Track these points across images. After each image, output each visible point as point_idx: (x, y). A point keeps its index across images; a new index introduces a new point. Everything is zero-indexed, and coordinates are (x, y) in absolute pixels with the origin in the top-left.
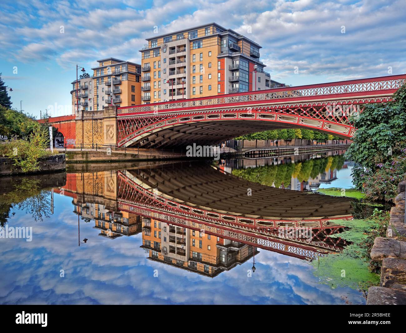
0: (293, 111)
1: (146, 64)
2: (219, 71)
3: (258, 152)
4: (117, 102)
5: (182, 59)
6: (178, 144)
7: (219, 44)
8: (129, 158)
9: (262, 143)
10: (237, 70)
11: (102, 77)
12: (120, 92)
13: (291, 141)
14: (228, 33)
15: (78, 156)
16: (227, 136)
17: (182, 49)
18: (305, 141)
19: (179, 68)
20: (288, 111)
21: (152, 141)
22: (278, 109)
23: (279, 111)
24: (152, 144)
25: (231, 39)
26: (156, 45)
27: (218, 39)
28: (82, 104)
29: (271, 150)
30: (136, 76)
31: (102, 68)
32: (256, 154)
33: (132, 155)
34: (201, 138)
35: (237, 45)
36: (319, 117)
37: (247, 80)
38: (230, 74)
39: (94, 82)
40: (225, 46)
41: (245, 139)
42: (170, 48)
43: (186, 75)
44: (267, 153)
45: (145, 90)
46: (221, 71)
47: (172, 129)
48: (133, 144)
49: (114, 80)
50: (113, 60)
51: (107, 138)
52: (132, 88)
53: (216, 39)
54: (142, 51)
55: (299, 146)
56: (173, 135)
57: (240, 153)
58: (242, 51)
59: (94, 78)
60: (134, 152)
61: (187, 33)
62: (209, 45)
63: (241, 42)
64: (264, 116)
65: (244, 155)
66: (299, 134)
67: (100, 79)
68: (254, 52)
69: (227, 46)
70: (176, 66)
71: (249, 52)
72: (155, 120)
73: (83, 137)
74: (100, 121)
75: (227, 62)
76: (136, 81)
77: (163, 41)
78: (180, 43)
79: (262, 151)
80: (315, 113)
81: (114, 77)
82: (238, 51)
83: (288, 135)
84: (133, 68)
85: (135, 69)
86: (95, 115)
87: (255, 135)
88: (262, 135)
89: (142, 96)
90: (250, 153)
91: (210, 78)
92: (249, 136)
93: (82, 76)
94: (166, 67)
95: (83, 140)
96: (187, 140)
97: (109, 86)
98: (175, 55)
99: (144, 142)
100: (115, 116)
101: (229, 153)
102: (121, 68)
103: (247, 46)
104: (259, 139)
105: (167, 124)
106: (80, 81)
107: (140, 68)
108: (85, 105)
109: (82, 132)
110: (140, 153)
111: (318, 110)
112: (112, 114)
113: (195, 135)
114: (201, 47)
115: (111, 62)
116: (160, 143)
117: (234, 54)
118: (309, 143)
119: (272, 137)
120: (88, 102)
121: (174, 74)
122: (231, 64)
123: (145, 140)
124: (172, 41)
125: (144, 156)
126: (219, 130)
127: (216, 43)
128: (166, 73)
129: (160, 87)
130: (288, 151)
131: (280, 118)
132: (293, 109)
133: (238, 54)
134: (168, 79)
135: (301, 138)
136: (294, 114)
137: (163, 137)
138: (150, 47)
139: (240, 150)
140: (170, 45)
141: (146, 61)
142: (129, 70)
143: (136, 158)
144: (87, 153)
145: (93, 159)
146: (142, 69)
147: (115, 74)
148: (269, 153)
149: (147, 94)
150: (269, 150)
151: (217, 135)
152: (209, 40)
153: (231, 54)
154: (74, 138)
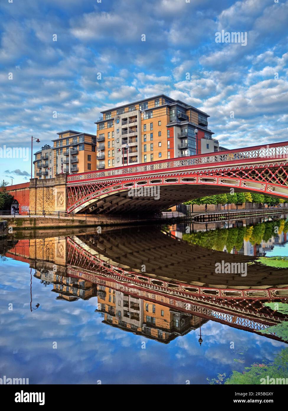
0: (234, 174)
1: (101, 134)
2: (168, 139)
3: (207, 216)
4: (75, 170)
5: (133, 130)
6: (126, 210)
7: (168, 114)
8: (77, 224)
9: (212, 207)
10: (185, 138)
11: (61, 148)
12: (77, 161)
13: (241, 205)
14: (176, 104)
15: (26, 222)
16: (174, 201)
17: (133, 119)
18: (256, 205)
19: (131, 137)
20: (229, 174)
21: (100, 207)
22: (219, 172)
23: (220, 174)
24: (101, 210)
25: (180, 109)
26: (110, 117)
27: (167, 109)
28: (42, 173)
29: (220, 214)
30: (92, 147)
31: (61, 140)
32: (206, 218)
33: (80, 221)
34: (149, 203)
35: (185, 114)
36: (262, 180)
37: (196, 147)
38: (179, 142)
39: (54, 152)
40: (174, 115)
41: (194, 204)
42: (123, 119)
43: (138, 144)
44: (217, 217)
45: (100, 158)
46: (170, 139)
47: (118, 195)
48: (82, 210)
49: (72, 150)
50: (71, 132)
51: (57, 205)
52: (88, 157)
53: (164, 110)
54: (97, 123)
55: (250, 209)
56: (121, 201)
57: (190, 218)
58: (191, 120)
59: (54, 149)
60: (82, 218)
61: (138, 105)
62: (158, 115)
63: (189, 111)
64: (206, 180)
65: (193, 219)
66: (249, 198)
67: (59, 150)
68: (202, 120)
69: (175, 116)
70: (128, 135)
71: (197, 121)
72: (101, 186)
73: (36, 204)
74: (52, 188)
75: (176, 131)
76: (92, 151)
77: (116, 113)
78: (132, 114)
79: (212, 215)
80: (257, 175)
81: (72, 147)
82: (186, 120)
83: (238, 199)
84: (89, 139)
85: (91, 139)
86: (47, 183)
87: (204, 199)
88: (212, 200)
89: (97, 164)
90: (199, 217)
91: (160, 145)
92: (198, 201)
93: (44, 148)
94: (119, 137)
95: (36, 207)
96: (135, 205)
97: (67, 156)
98: (128, 125)
99: (92, 208)
100: (64, 183)
101: (178, 218)
102: (78, 139)
103: (195, 115)
104: (208, 203)
105: (113, 189)
106: (41, 152)
107: (96, 138)
108: (45, 174)
109: (35, 199)
110: (88, 219)
111: (260, 173)
112: (63, 181)
113: (143, 201)
114: (152, 117)
115: (69, 134)
116: (109, 208)
117: (183, 123)
118: (260, 206)
119: (222, 201)
120: (49, 171)
121: (126, 143)
122: (180, 132)
123: (94, 206)
124: (125, 113)
125: (91, 221)
126: (166, 195)
127: (166, 113)
128: (119, 142)
129: (113, 155)
130: (239, 215)
131: (222, 181)
132: (234, 172)
133: (186, 123)
134: (121, 148)
135: (251, 201)
136: (236, 177)
137: (111, 202)
138: (105, 120)
139: (189, 215)
140: (123, 116)
141: (101, 132)
142: (85, 140)
143: (84, 224)
144: (35, 220)
145: (41, 225)
146: (97, 139)
147: (73, 145)
148: (219, 217)
149: (102, 162)
150: (219, 214)
151: (164, 200)
152: (159, 110)
153: (180, 123)
154: (28, 205)
